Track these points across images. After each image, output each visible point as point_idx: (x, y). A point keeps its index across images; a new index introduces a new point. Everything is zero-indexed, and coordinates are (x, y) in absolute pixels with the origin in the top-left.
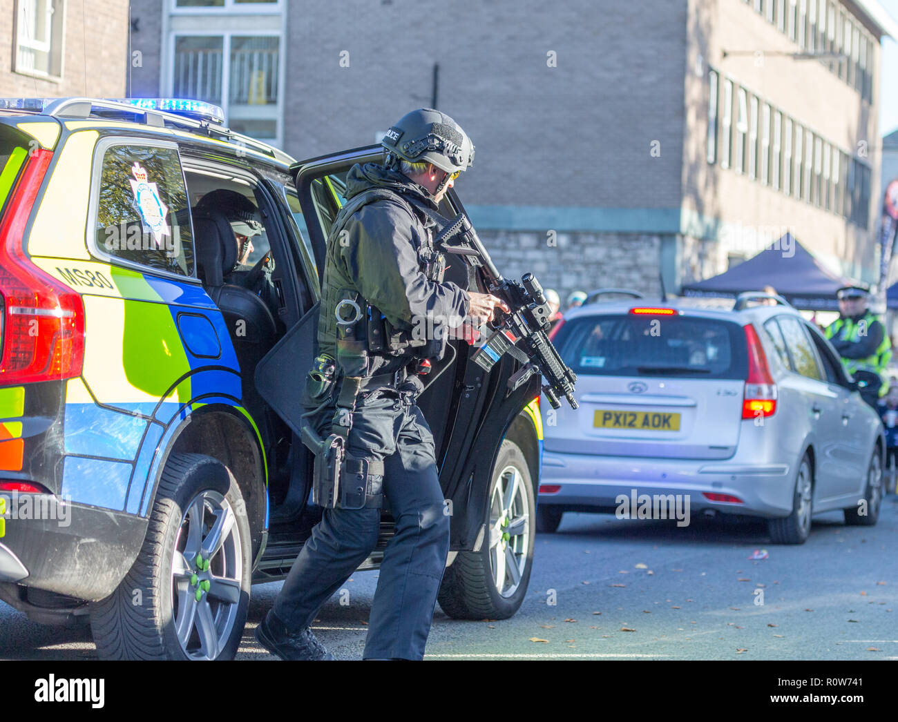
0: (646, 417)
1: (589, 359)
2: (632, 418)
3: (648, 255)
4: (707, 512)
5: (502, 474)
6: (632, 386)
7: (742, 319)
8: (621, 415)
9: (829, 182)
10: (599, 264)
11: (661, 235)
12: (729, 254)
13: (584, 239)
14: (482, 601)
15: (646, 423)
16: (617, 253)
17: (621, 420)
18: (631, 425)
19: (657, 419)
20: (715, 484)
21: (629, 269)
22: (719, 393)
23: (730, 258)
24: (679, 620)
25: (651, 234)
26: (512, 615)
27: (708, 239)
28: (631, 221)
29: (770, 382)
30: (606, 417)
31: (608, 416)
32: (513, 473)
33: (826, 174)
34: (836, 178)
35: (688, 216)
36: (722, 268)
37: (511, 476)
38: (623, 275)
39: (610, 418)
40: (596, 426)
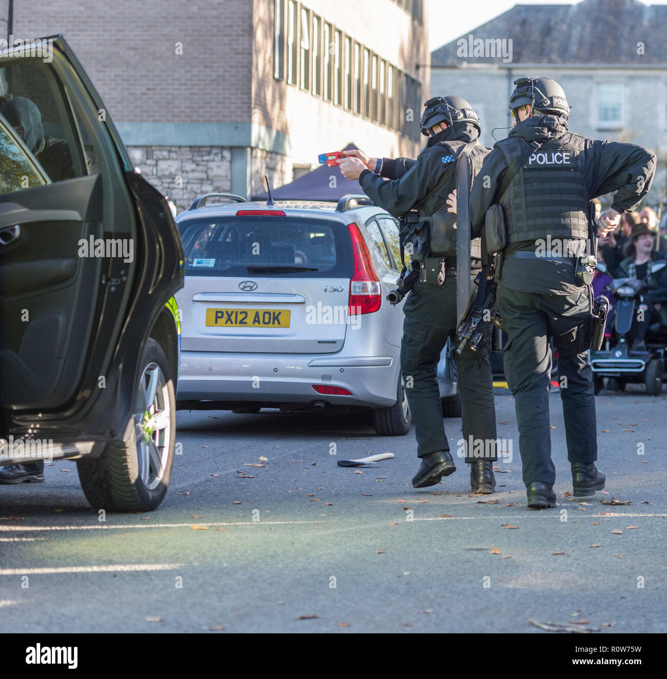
0: (257, 314)
1: (200, 260)
2: (244, 315)
3: (219, 167)
4: (317, 404)
5: (145, 372)
6: (242, 286)
7: (344, 219)
8: (232, 312)
9: (383, 97)
11: (231, 149)
12: (294, 165)
13: (157, 154)
14: (130, 493)
15: (256, 320)
16: (189, 166)
17: (233, 318)
18: (242, 322)
19: (267, 316)
20: (324, 377)
21: (201, 181)
22: (326, 290)
23: (295, 170)
24: (318, 507)
25: (222, 148)
26: (157, 507)
27: (276, 152)
28: (202, 137)
29: (374, 279)
30: (218, 315)
31: (220, 315)
33: (382, 90)
34: (390, 94)
35: (257, 130)
36: (288, 179)
37: (153, 372)
38: (196, 187)
39: (222, 317)
40: (208, 325)
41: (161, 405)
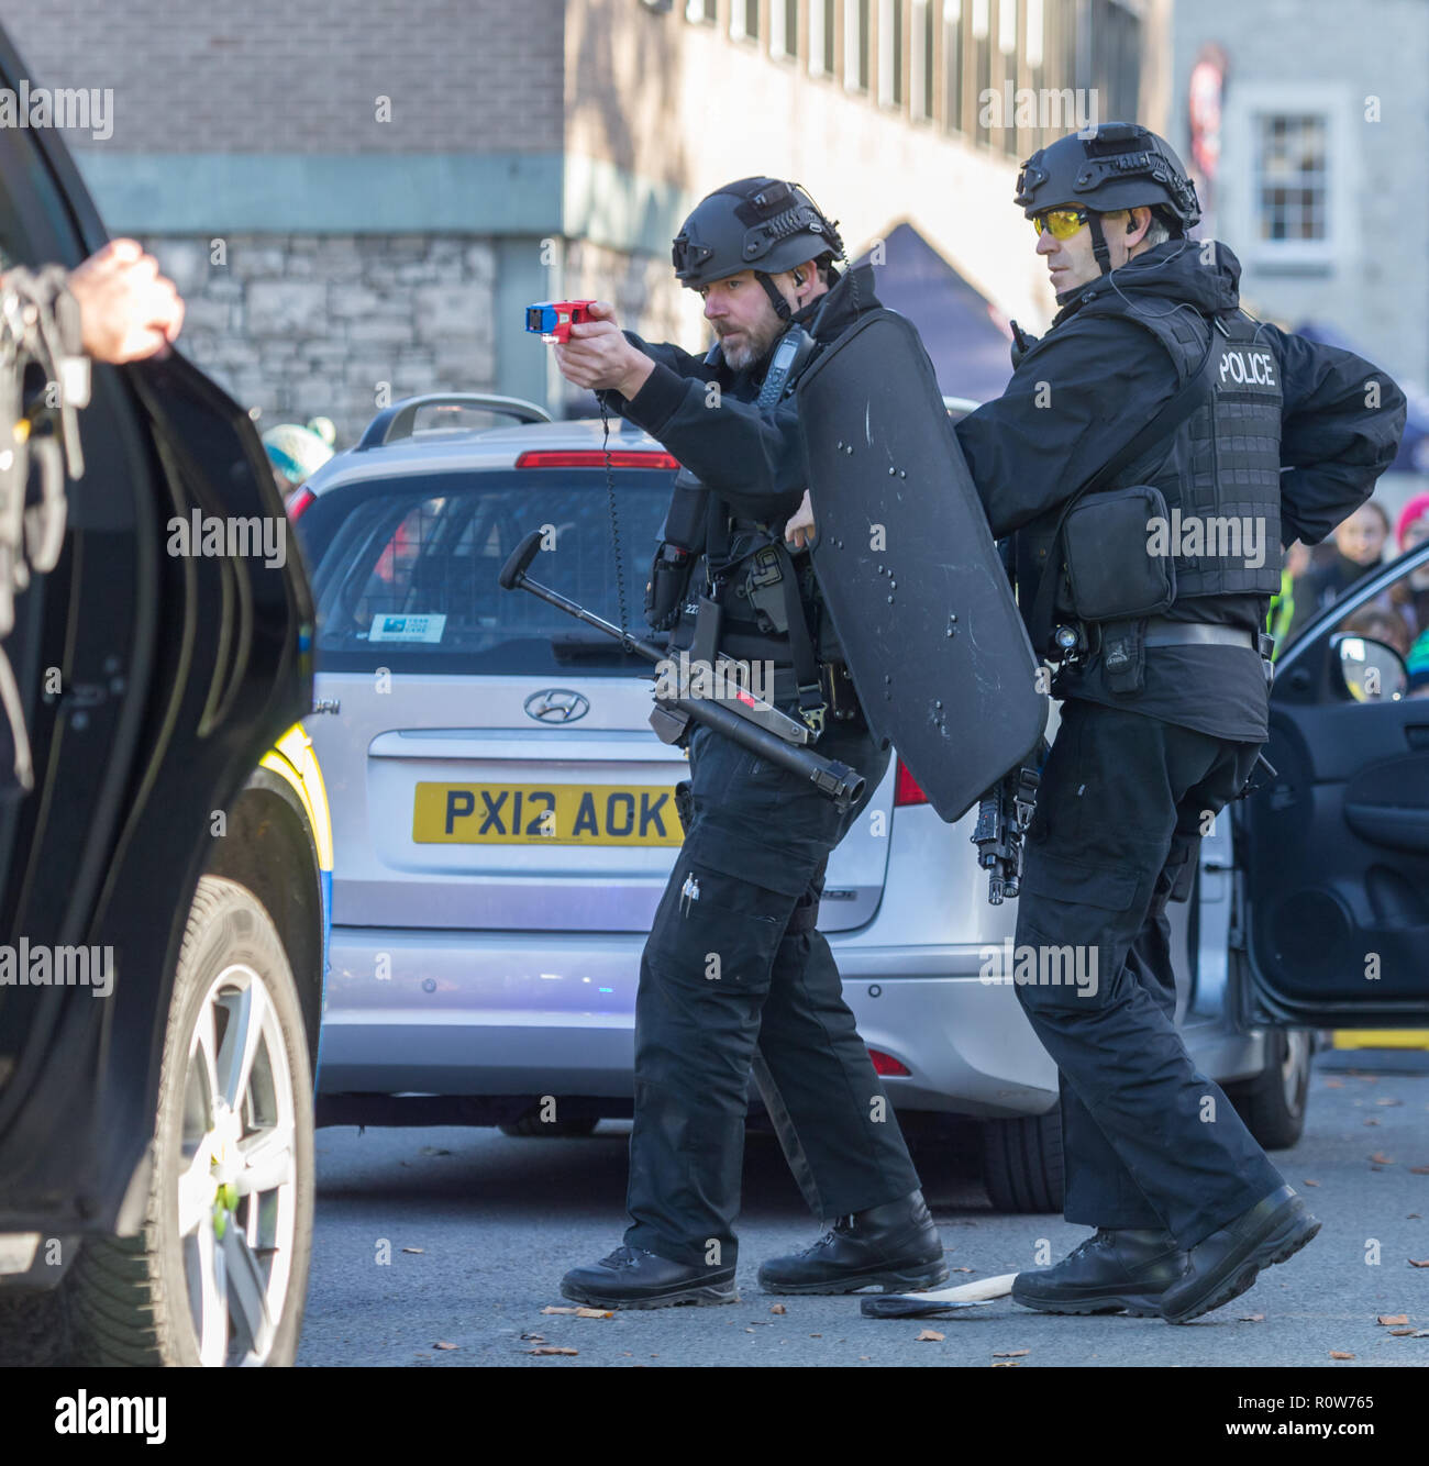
0: (587, 803)
1: (394, 618)
3: (457, 305)
5: (211, 995)
6: (535, 707)
8: (504, 796)
10: (299, 338)
13: (250, 260)
15: (585, 822)
16: (356, 301)
17: (506, 814)
18: (537, 830)
19: (621, 808)
21: (396, 352)
25: (466, 239)
30: (457, 805)
31: (461, 804)
32: (244, 988)
33: (1006, 42)
34: (1033, 54)
35: (585, 176)
37: (238, 998)
38: (376, 372)
39: (468, 812)
40: (421, 838)
41: (266, 1110)
